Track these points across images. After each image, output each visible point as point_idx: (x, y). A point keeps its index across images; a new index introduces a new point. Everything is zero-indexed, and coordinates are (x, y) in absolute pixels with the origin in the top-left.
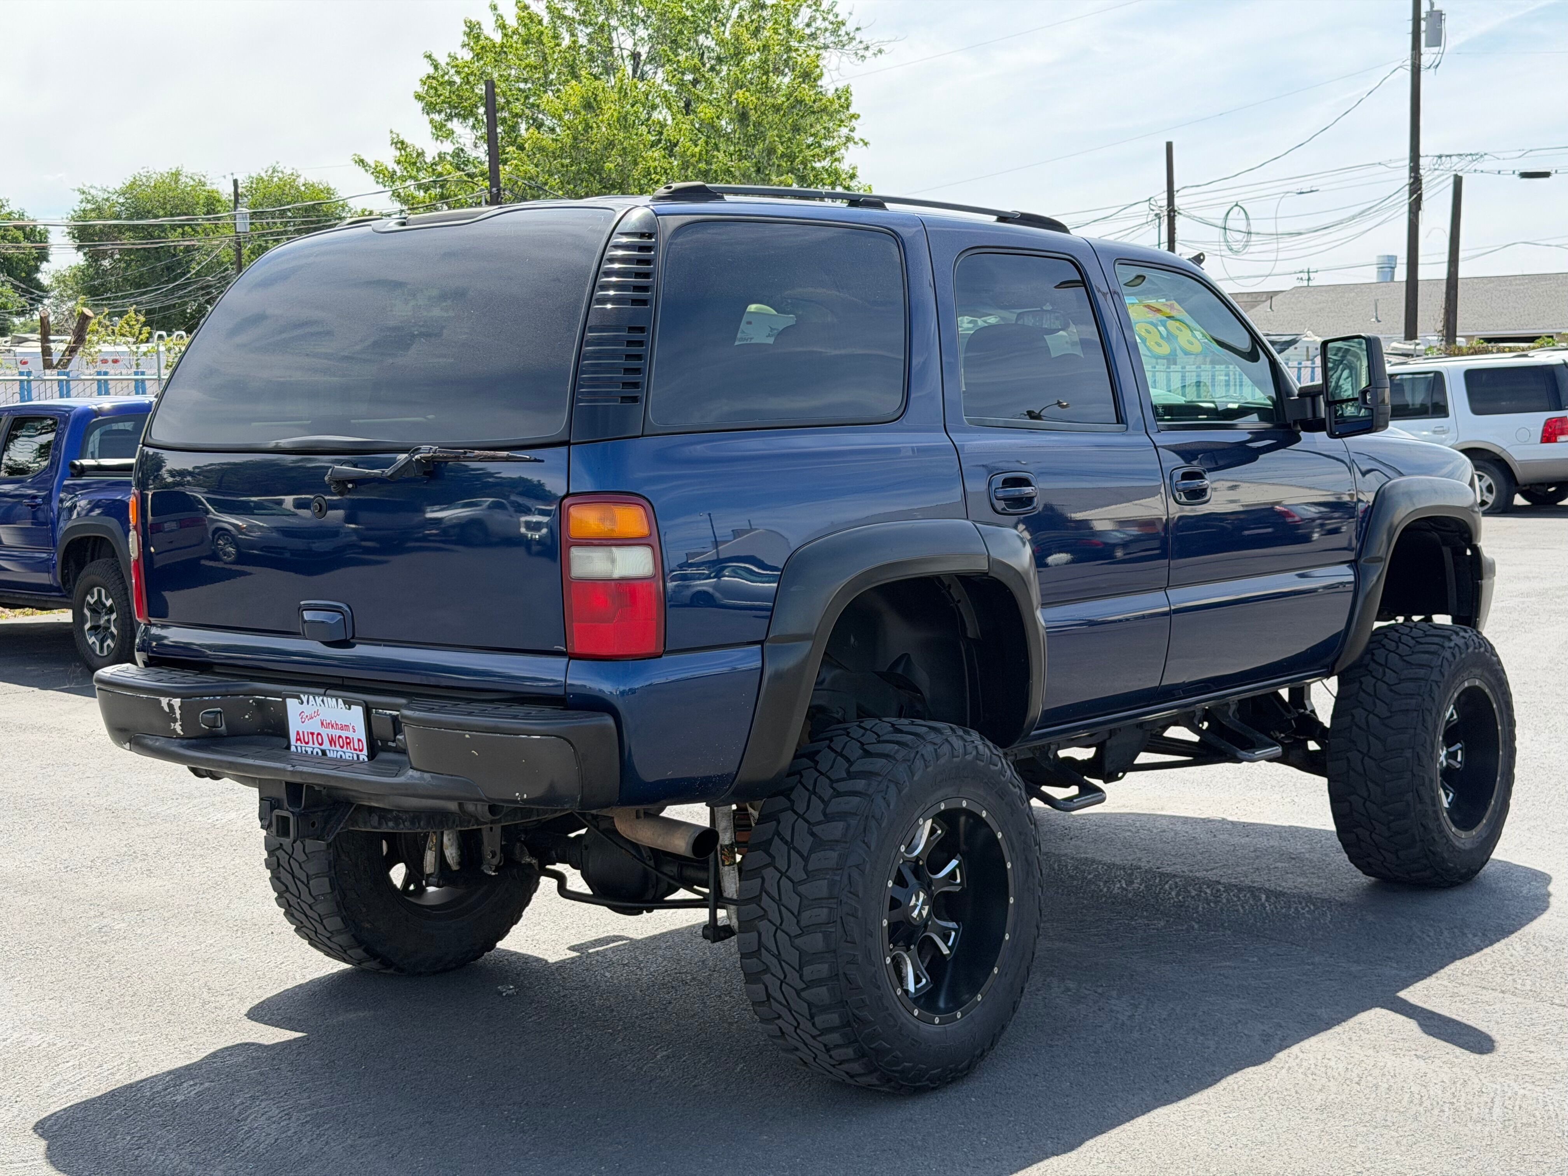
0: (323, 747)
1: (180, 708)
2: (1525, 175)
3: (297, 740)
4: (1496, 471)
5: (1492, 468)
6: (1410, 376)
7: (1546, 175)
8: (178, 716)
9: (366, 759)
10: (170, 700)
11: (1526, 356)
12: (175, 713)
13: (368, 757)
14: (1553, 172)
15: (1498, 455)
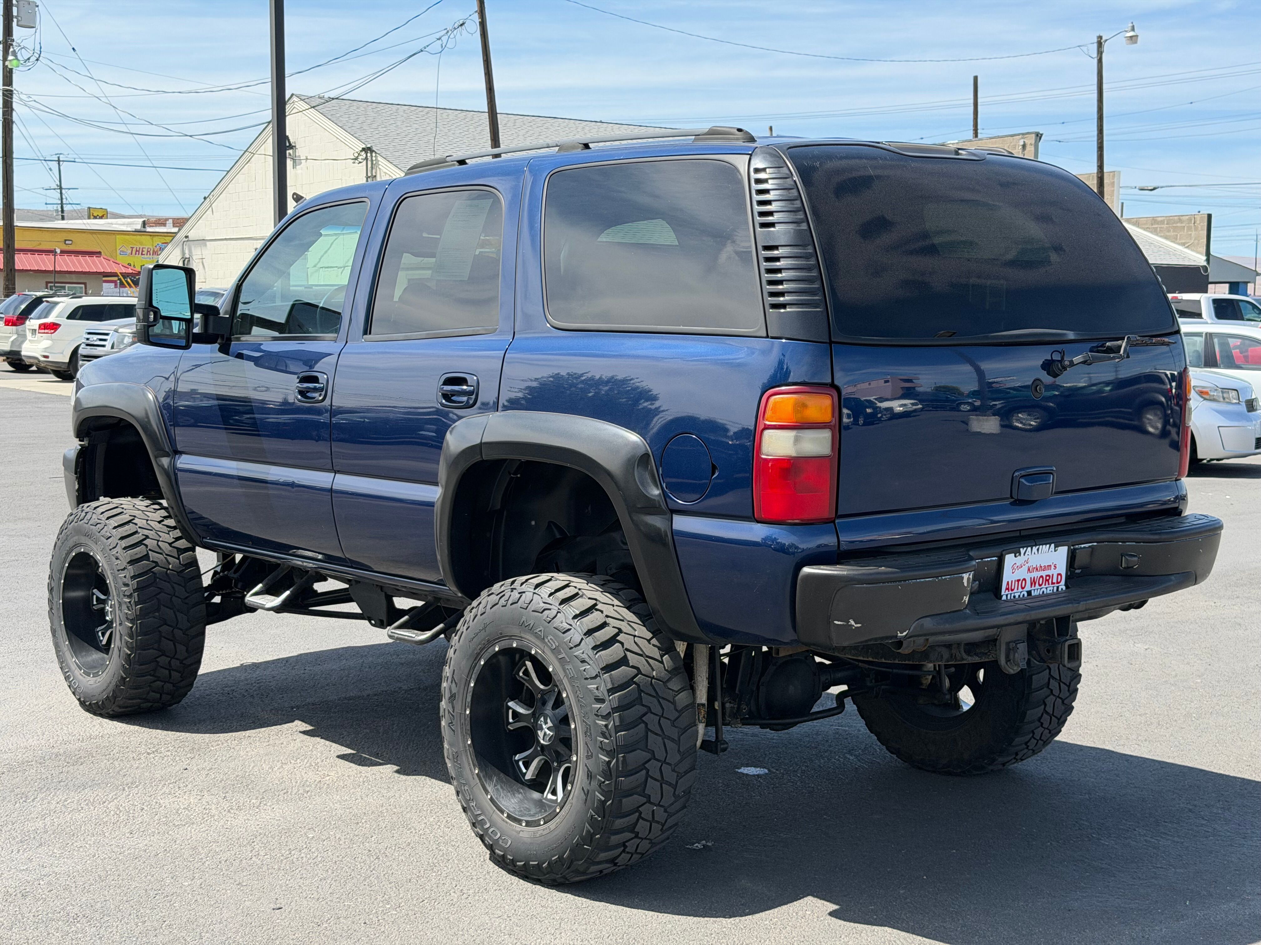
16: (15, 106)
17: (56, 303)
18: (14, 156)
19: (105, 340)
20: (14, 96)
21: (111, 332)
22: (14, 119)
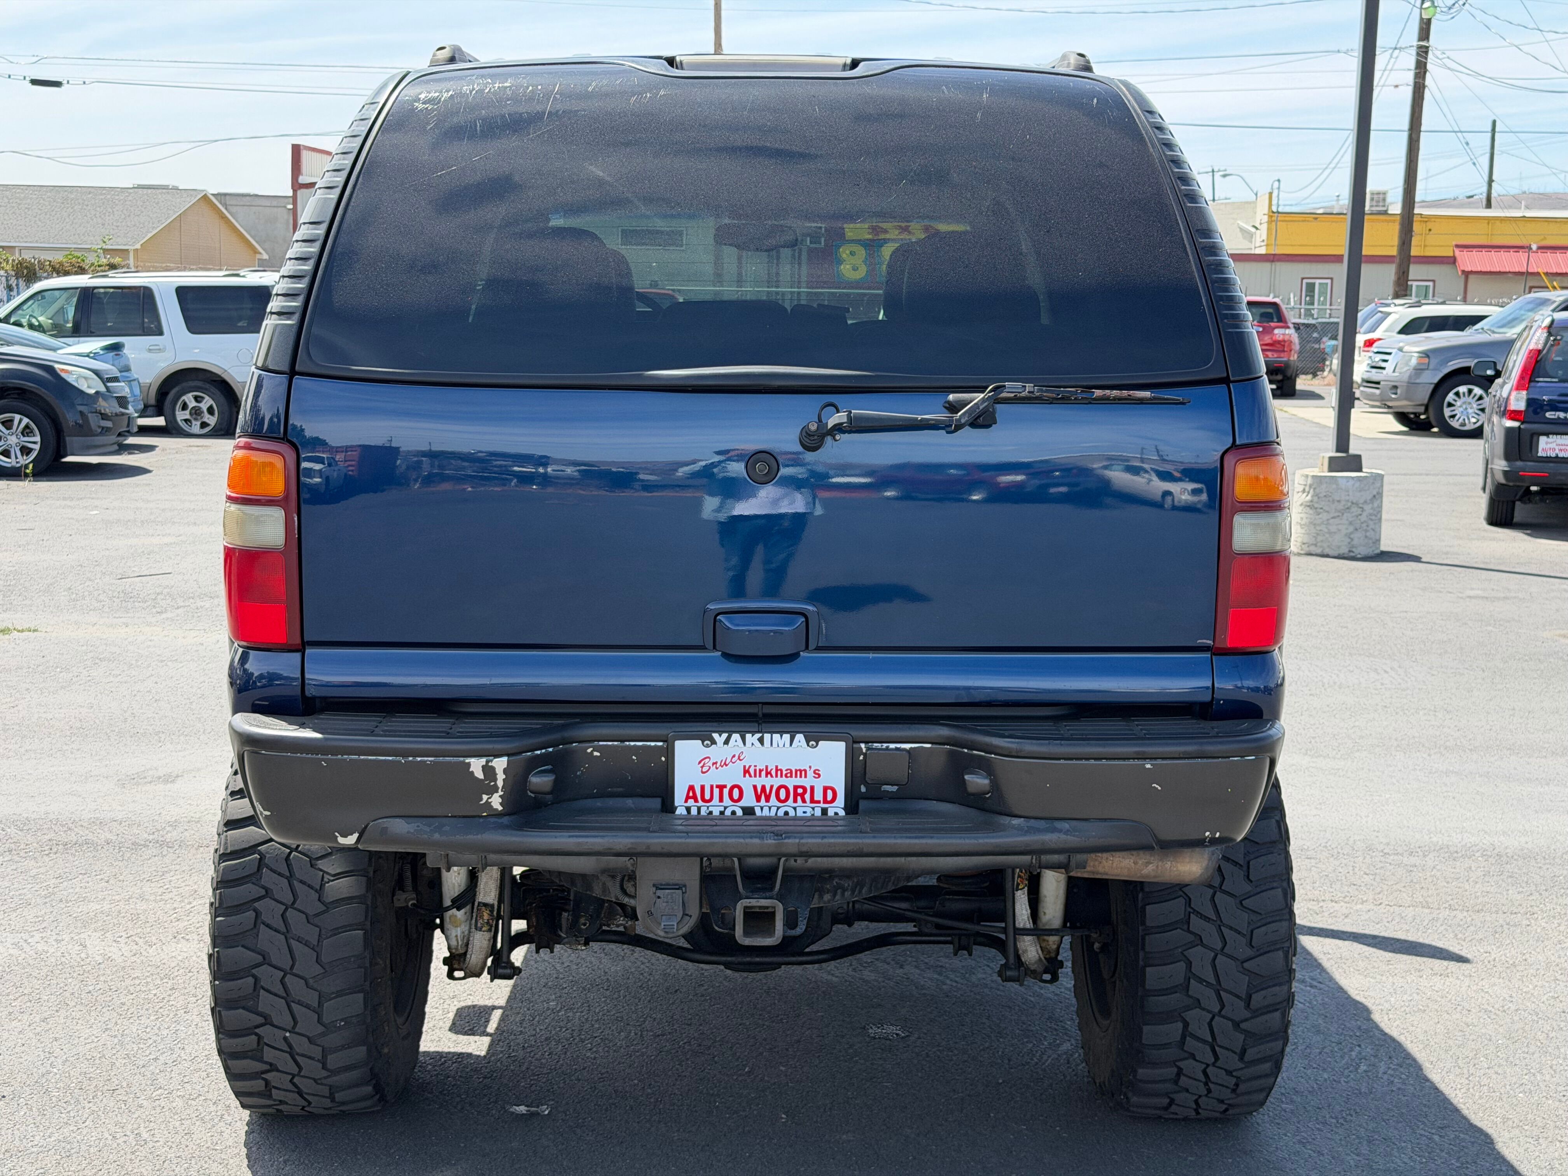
0: (744, 803)
1: (505, 771)
2: (35, 82)
3: (688, 798)
4: (218, 393)
5: (213, 389)
6: (112, 290)
7: (57, 84)
8: (500, 783)
9: (842, 813)
10: (487, 762)
11: (237, 275)
12: (495, 780)
13: (845, 809)
14: (65, 82)
15: (219, 376)
16: (1429, 66)
17: (1389, 314)
18: (1423, 128)
19: (1386, 361)
20: (1430, 53)
21: (1394, 351)
22: (1427, 83)
